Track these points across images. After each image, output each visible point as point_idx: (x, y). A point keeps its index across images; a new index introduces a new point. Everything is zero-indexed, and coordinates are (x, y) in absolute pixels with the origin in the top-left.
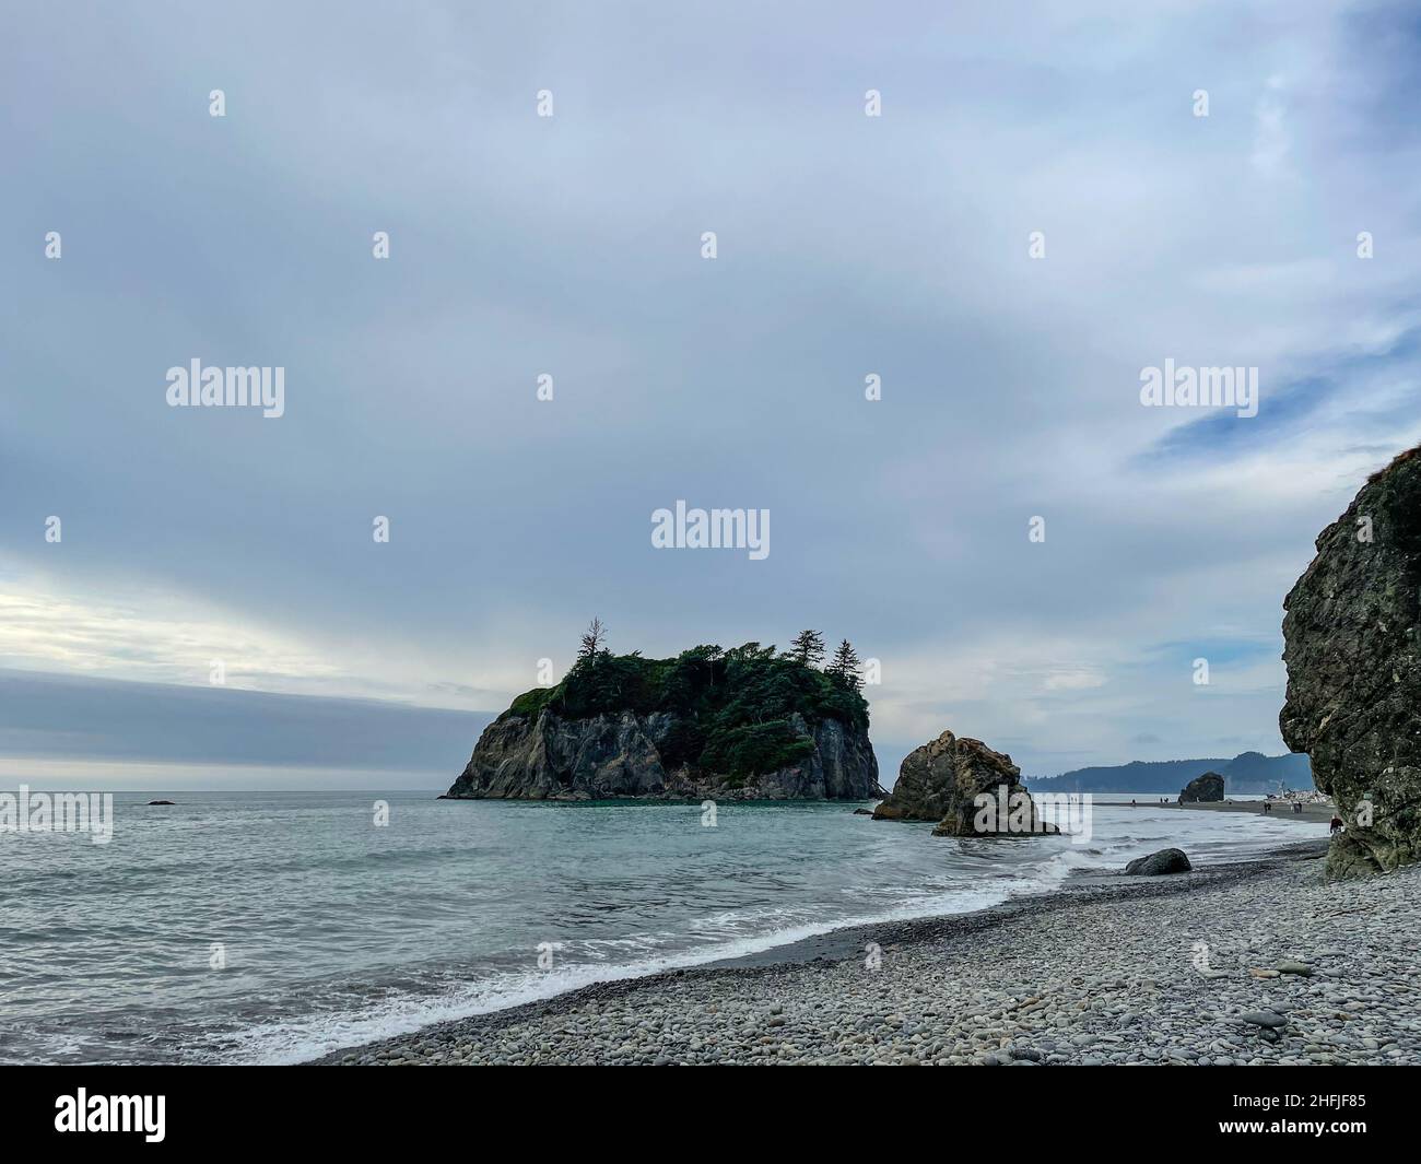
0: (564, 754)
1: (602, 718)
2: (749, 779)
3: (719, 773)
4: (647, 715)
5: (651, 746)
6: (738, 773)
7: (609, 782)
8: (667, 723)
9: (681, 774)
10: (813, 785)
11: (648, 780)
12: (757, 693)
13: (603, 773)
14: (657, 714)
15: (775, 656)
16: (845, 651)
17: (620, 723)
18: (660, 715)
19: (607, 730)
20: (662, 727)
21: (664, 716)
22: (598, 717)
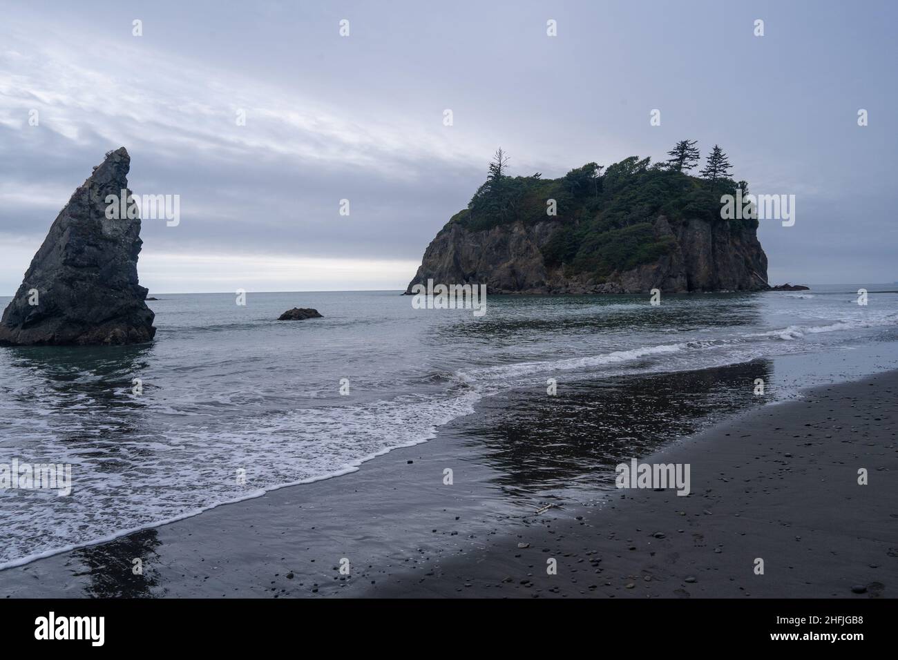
0: (470, 259)
1: (497, 228)
2: (612, 275)
3: (589, 271)
4: (533, 225)
5: (536, 250)
6: (603, 270)
7: (500, 280)
8: (551, 231)
9: (559, 273)
10: (673, 280)
11: (533, 278)
12: (628, 200)
13: (497, 273)
14: (541, 223)
15: (649, 166)
16: (717, 156)
17: (511, 232)
18: (544, 225)
19: (501, 240)
20: (547, 234)
21: (548, 225)
22: (495, 228)
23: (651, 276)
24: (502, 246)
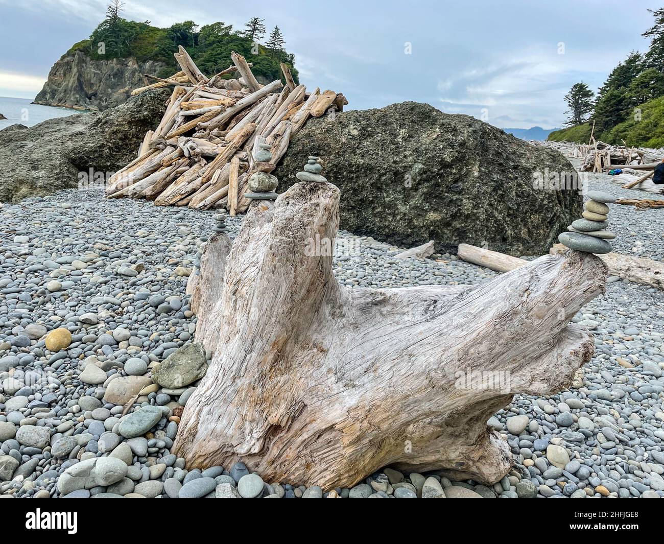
0: (92, 82)
1: (115, 60)
4: (145, 61)
7: (117, 101)
8: (158, 69)
12: (216, 55)
13: (115, 96)
14: (151, 62)
15: (232, 32)
16: (276, 33)
17: (127, 65)
18: (153, 63)
19: (118, 69)
20: (155, 71)
21: (156, 64)
22: (113, 60)
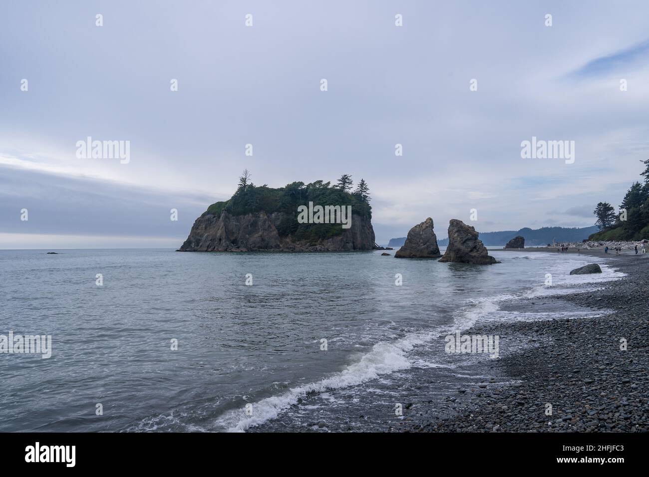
0: (234, 231)
2: (319, 242)
3: (305, 239)
4: (271, 214)
5: (274, 228)
6: (314, 239)
7: (255, 243)
8: (281, 217)
9: (288, 240)
10: (348, 244)
11: (273, 242)
13: (252, 240)
15: (330, 186)
16: (362, 184)
17: (259, 217)
18: (277, 214)
19: (253, 221)
20: (279, 219)
21: (279, 214)
22: (249, 215)
23: (339, 243)
24: (254, 225)
